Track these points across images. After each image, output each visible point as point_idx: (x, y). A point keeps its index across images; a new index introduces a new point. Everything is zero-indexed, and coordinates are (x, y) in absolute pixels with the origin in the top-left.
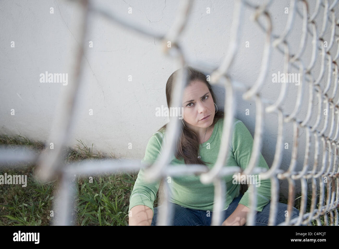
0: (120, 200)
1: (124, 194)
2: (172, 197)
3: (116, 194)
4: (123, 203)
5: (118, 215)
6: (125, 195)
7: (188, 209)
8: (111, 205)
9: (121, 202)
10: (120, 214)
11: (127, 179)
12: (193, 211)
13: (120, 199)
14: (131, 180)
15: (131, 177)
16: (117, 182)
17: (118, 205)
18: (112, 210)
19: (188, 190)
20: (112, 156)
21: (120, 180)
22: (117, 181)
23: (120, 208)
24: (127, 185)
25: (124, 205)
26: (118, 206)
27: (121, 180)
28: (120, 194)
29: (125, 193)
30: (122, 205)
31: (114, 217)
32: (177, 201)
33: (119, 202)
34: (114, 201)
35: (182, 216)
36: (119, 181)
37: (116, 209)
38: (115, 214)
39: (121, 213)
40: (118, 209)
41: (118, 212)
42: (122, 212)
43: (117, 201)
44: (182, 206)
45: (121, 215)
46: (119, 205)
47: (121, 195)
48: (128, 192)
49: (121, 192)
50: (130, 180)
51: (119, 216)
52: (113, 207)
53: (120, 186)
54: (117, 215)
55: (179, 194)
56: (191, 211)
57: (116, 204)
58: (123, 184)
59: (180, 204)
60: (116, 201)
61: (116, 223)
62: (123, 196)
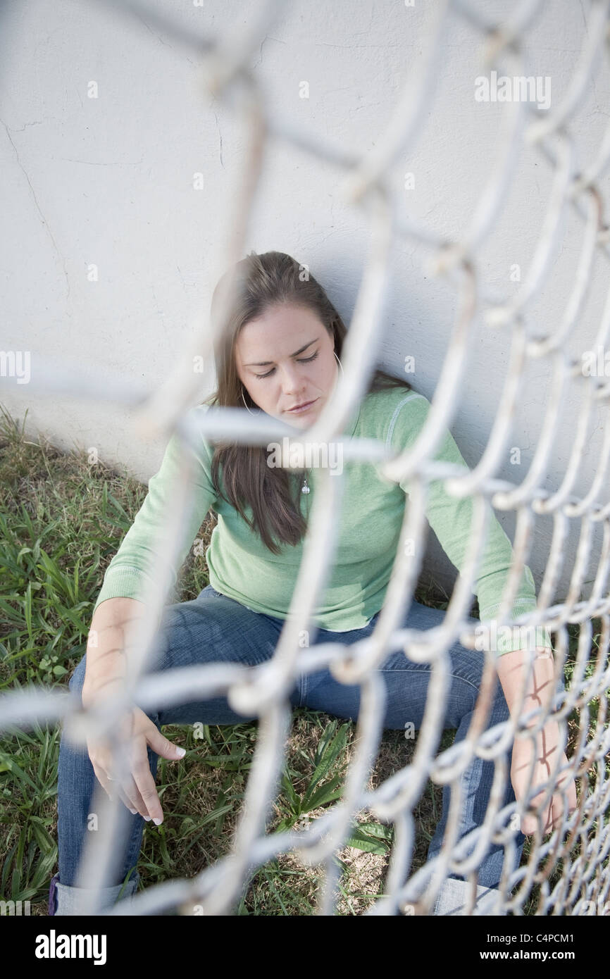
0: (88, 569)
1: (99, 556)
2: (225, 580)
3: (78, 553)
4: (96, 578)
5: (79, 609)
6: (102, 558)
7: (262, 615)
8: (63, 581)
9: (89, 576)
10: (85, 607)
11: (112, 515)
12: (275, 622)
13: (88, 567)
14: (123, 519)
15: (124, 511)
16: (84, 520)
17: (81, 581)
18: (63, 594)
19: (269, 569)
20: (77, 447)
21: (93, 516)
22: (84, 517)
23: (87, 591)
24: (112, 532)
25: (98, 585)
26: (79, 585)
27: (95, 517)
28: (90, 555)
29: (102, 552)
30: (91, 585)
31: (66, 615)
32: (236, 594)
33: (86, 574)
34: (72, 571)
35: (243, 632)
36: (91, 518)
37: (74, 592)
38: (72, 605)
39: (86, 604)
40: (79, 594)
41: (81, 601)
42: (89, 603)
43: (80, 573)
44: (248, 608)
45: (87, 610)
46: (85, 583)
47: (93, 556)
48: (112, 550)
49: (93, 549)
50: (121, 519)
51: (81, 612)
52: (66, 587)
53: (93, 532)
54: (75, 608)
55: (245, 575)
56: (272, 622)
57: (77, 581)
58: (100, 529)
59: (245, 602)
60: (76, 572)
61: (72, 629)
62: (97, 562)
